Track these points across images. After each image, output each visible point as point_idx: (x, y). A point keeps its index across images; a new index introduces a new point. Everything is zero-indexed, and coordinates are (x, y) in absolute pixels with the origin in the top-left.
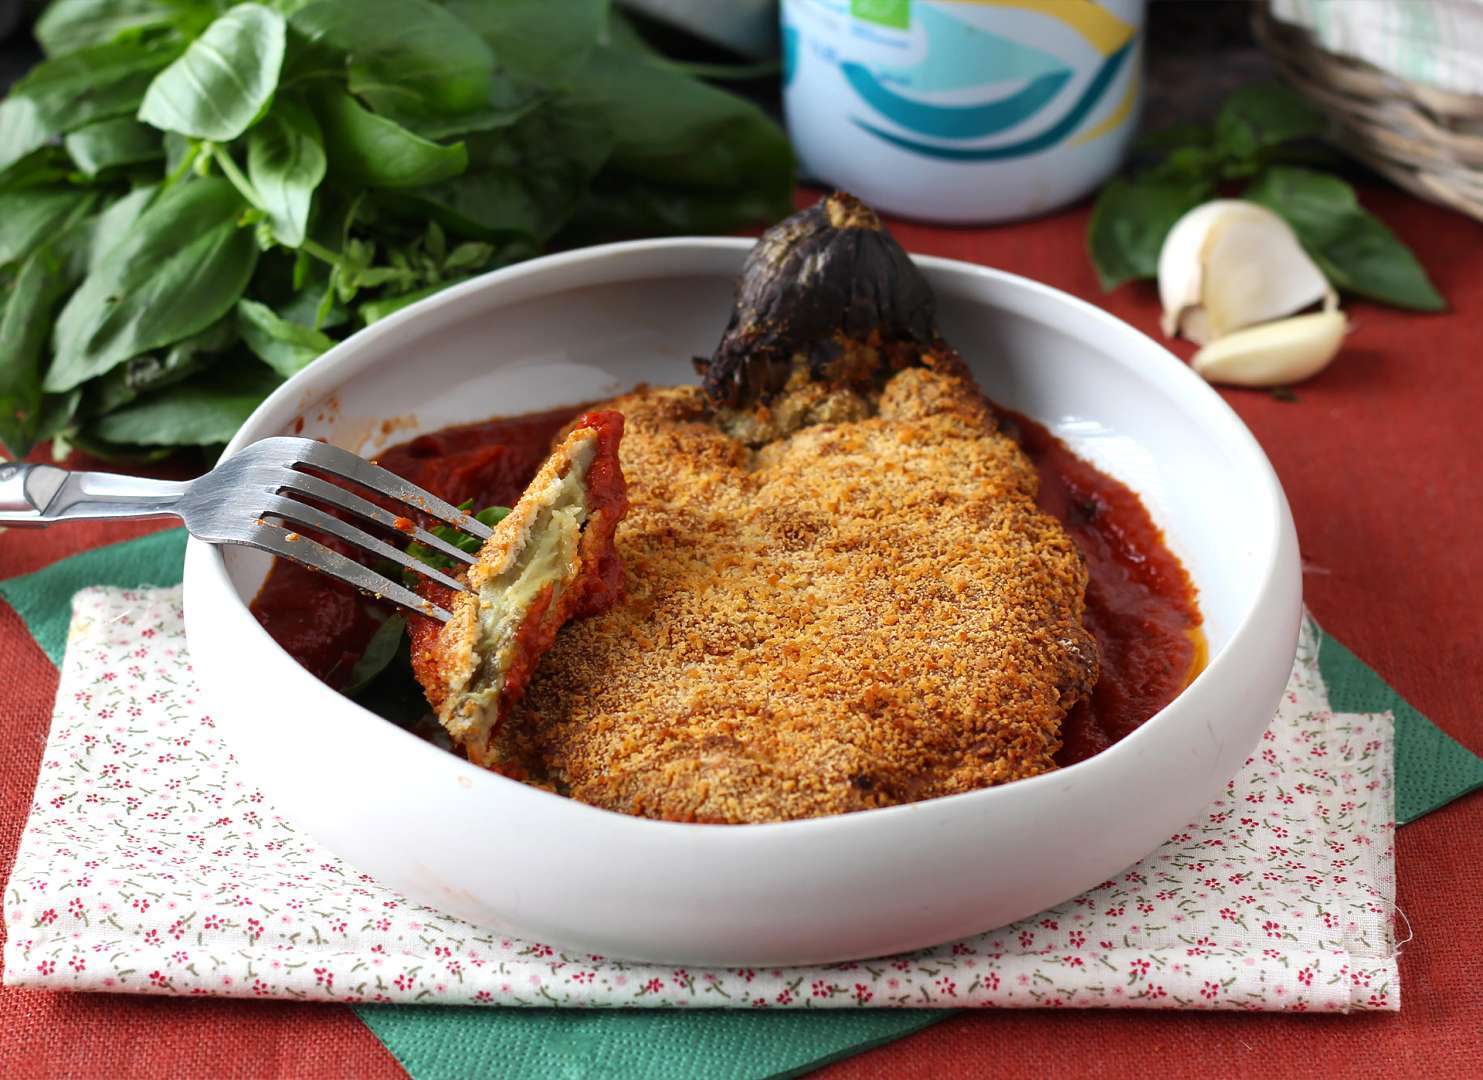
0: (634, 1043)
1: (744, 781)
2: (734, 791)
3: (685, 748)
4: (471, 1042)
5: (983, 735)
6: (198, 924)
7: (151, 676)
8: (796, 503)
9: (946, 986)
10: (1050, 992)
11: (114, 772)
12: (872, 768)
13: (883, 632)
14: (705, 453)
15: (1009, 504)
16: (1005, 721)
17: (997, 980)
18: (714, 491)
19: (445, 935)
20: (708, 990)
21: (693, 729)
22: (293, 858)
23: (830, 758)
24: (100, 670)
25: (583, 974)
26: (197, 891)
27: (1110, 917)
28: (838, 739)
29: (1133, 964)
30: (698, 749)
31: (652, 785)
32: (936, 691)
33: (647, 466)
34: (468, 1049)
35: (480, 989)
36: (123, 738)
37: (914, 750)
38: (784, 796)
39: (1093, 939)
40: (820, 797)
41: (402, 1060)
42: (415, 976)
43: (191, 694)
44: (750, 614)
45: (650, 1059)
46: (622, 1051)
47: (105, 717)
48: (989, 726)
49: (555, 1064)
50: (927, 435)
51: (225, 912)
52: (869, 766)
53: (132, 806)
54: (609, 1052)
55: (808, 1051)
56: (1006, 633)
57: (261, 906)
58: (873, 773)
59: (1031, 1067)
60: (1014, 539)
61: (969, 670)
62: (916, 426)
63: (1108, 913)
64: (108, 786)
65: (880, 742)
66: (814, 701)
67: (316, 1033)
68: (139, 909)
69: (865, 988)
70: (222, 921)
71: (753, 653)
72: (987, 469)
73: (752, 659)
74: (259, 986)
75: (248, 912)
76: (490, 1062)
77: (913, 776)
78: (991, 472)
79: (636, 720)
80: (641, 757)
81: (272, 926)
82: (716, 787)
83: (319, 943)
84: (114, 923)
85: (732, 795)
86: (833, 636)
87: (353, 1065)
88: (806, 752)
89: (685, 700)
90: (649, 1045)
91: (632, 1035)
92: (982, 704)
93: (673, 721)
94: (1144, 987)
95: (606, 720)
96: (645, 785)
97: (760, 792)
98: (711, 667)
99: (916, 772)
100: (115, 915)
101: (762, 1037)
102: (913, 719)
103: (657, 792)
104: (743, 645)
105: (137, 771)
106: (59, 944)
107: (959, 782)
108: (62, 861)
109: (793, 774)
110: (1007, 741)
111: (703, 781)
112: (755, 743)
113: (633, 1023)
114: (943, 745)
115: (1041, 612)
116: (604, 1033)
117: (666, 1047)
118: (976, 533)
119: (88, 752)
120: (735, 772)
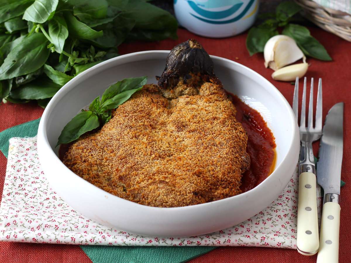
0: (145, 255)
1: (168, 192)
2: (165, 194)
3: (154, 183)
4: (108, 255)
5: (224, 182)
6: (43, 226)
7: (29, 161)
8: (180, 119)
9: (218, 242)
10: (242, 243)
11: (21, 186)
12: (198, 190)
13: (201, 154)
14: (159, 103)
15: (230, 120)
16: (229, 179)
17: (230, 241)
18: (161, 114)
19: (101, 229)
20: (163, 243)
21: (156, 177)
22: (65, 208)
23: (188, 187)
24: (17, 159)
25: (134, 239)
26: (43, 218)
27: (256, 225)
28: (190, 182)
29: (262, 238)
30: (157, 183)
31: (146, 191)
32: (213, 170)
33: (145, 106)
34: (107, 257)
35: (110, 242)
36: (23, 177)
37: (208, 186)
38: (177, 196)
39: (252, 230)
40: (186, 197)
41: (92, 259)
42: (94, 239)
43: (39, 166)
44: (170, 148)
45: (149, 259)
46: (143, 257)
47: (18, 172)
48: (225, 180)
49: (127, 261)
50: (211, 100)
51: (49, 223)
52: (197, 190)
53: (26, 195)
54: (140, 258)
55: (186, 257)
56: (229, 155)
57: (58, 222)
58: (198, 191)
59: (238, 260)
60: (231, 129)
61: (221, 165)
62: (208, 98)
63: (256, 224)
64: (20, 190)
65: (200, 183)
66: (185, 172)
67: (71, 252)
68: (29, 223)
69: (199, 242)
70: (49, 225)
71: (170, 158)
72: (225, 110)
73: (170, 160)
74: (58, 241)
75: (55, 223)
76: (112, 260)
77: (207, 191)
78: (226, 111)
79: (143, 173)
80: (144, 183)
81: (61, 226)
82: (161, 193)
83: (72, 231)
84: (23, 226)
85: (165, 195)
86: (189, 155)
87: (80, 261)
88: (183, 185)
89: (154, 170)
90: (149, 256)
91: (145, 253)
92: (224, 174)
93: (151, 175)
94: (264, 243)
95: (136, 173)
96: (145, 191)
97: (172, 195)
98: (160, 161)
99: (208, 191)
100: (24, 224)
101: (175, 253)
102: (207, 177)
103: (147, 193)
104: (168, 156)
105: (26, 186)
106: (11, 231)
107: (218, 194)
108: (11, 211)
109: (179, 191)
110: (229, 184)
111: (159, 191)
112: (171, 182)
113: (145, 250)
114: (214, 184)
115: (237, 149)
116: (138, 253)
117: (153, 256)
118: (222, 128)
119: (15, 181)
120: (166, 190)
